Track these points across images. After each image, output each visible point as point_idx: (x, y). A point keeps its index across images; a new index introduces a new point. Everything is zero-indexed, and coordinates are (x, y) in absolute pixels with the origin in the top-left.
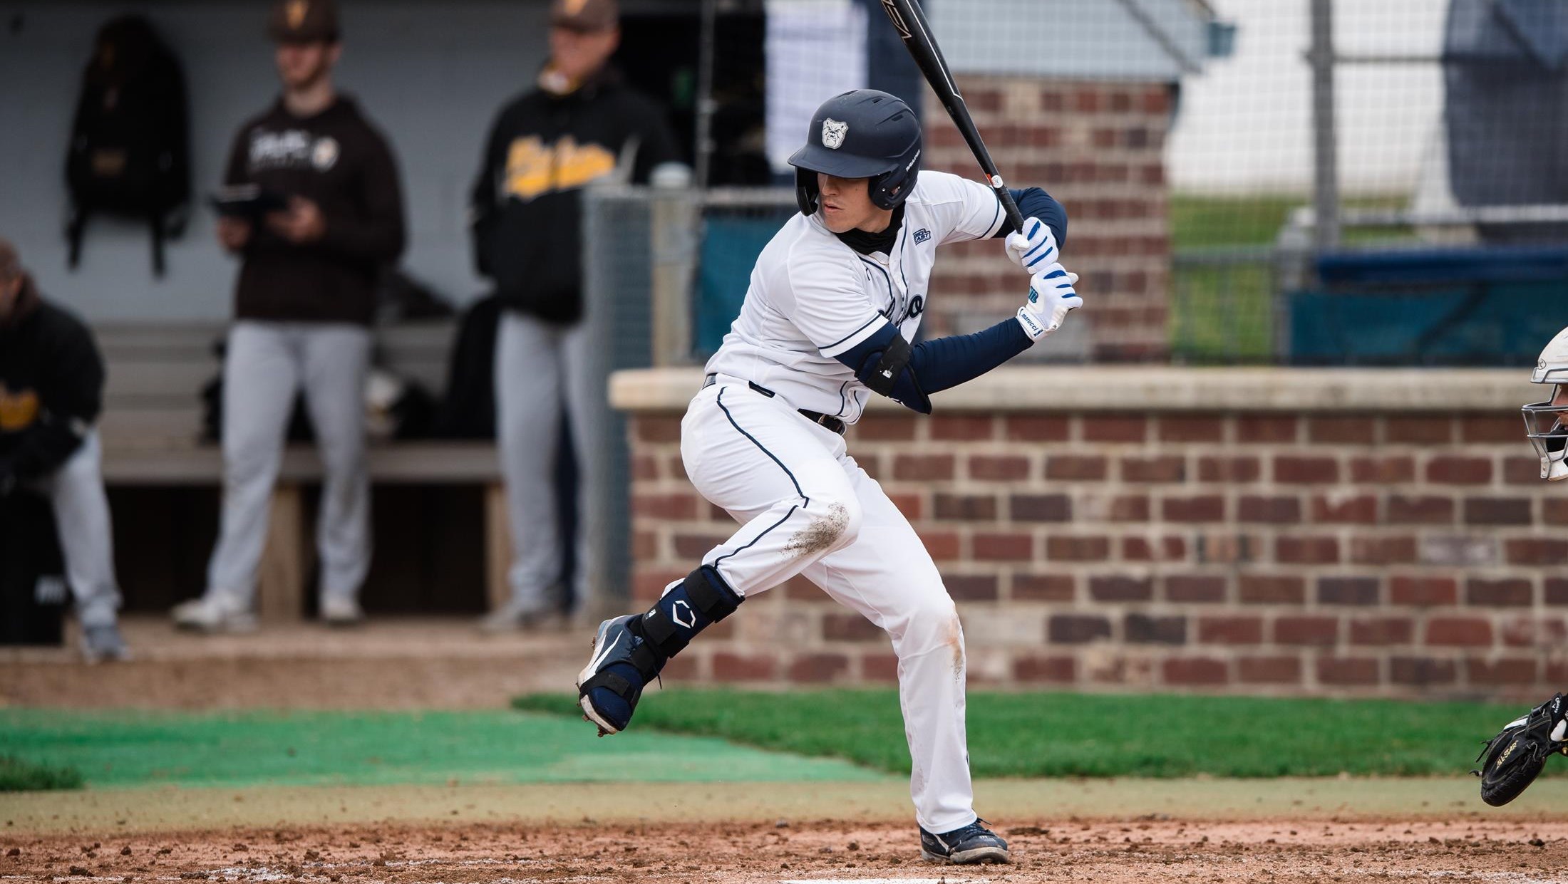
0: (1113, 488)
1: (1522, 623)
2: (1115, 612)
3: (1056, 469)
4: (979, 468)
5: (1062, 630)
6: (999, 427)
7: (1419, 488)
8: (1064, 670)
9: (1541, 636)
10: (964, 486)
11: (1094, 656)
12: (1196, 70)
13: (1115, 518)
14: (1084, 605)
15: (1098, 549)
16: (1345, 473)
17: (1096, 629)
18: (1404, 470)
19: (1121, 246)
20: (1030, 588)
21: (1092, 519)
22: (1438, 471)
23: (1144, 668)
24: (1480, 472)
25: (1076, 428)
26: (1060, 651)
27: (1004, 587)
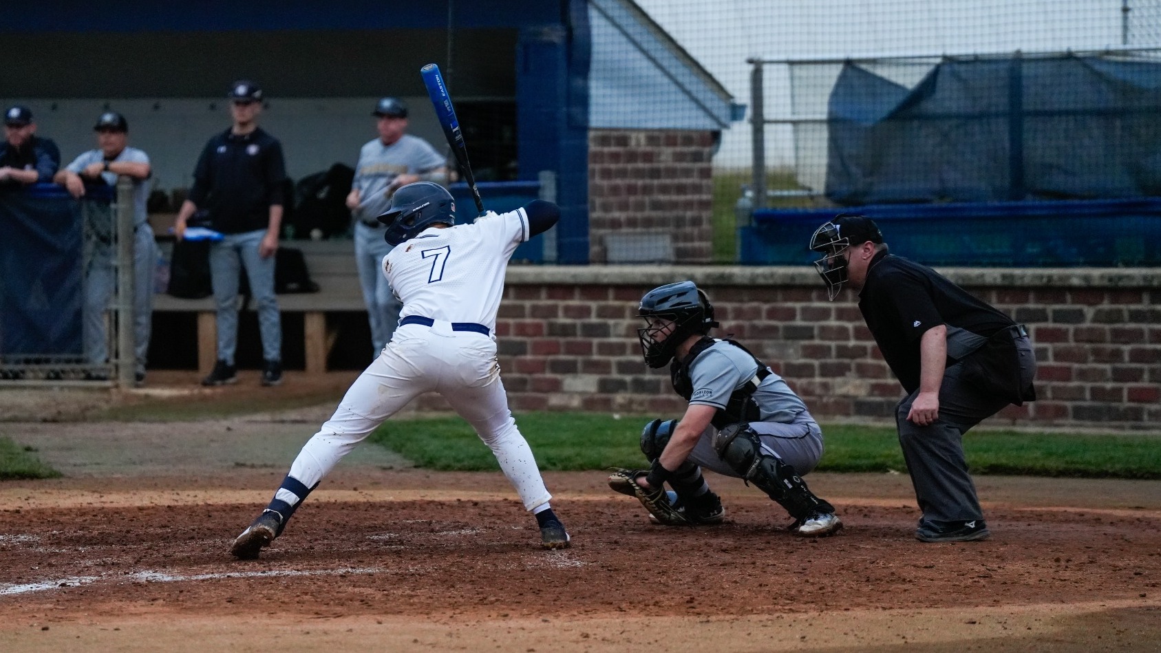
0: (627, 322)
1: (810, 384)
2: (628, 378)
3: (602, 313)
4: (568, 311)
5: (605, 386)
6: (577, 293)
7: (764, 322)
8: (607, 404)
9: (818, 391)
10: (562, 320)
11: (620, 398)
12: (726, 126)
13: (627, 336)
14: (615, 375)
15: (621, 349)
16: (730, 315)
17: (620, 386)
18: (756, 313)
19: (688, 205)
20: (591, 367)
21: (619, 336)
22: (772, 314)
23: (641, 403)
24: (791, 314)
25: (611, 293)
26: (603, 396)
27: (579, 366)
